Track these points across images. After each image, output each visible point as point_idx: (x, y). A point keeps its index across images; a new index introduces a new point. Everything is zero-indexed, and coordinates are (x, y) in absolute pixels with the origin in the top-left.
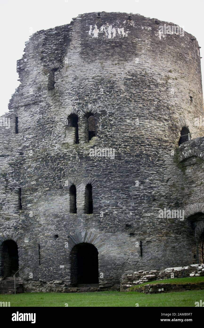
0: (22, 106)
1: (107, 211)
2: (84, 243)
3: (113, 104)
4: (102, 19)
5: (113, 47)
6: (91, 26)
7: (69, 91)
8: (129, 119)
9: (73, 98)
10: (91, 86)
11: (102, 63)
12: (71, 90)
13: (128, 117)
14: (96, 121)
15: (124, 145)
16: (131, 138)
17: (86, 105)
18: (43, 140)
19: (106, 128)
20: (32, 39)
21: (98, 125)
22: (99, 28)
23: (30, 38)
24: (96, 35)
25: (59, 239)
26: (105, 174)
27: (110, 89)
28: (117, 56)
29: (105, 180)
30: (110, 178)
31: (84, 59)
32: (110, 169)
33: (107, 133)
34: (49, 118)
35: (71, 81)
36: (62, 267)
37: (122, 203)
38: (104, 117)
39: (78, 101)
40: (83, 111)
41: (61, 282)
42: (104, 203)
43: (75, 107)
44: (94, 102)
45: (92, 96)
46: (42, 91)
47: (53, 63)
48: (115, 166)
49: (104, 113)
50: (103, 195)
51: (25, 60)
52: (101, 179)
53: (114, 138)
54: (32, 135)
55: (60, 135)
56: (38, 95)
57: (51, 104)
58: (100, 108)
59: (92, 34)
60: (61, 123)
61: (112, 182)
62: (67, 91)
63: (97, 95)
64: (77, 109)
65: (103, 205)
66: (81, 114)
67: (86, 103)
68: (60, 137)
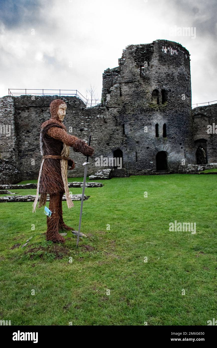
0: (123, 83)
1: (173, 137)
2: (163, 151)
3: (174, 87)
4: (168, 44)
5: (173, 59)
6: (163, 47)
7: (153, 78)
8: (179, 95)
9: (156, 82)
10: (164, 77)
11: (169, 66)
12: (154, 78)
13: (179, 94)
14: (167, 94)
15: (178, 107)
16: (180, 103)
17: (162, 86)
18: (138, 101)
19: (171, 98)
20: (127, 48)
21: (168, 96)
22: (167, 48)
23: (126, 48)
24: (166, 52)
25: (149, 149)
26: (172, 120)
27: (172, 79)
28: (175, 64)
29: (172, 122)
30: (174, 121)
31: (161, 63)
32: (173, 117)
33: (172, 100)
34: (141, 90)
35: (154, 73)
36: (151, 162)
37: (178, 133)
38: (170, 93)
39: (158, 84)
40: (161, 89)
41: (151, 169)
42: (171, 132)
43: (157, 86)
44: (166, 85)
45: (165, 82)
46: (136, 76)
47: (140, 63)
48: (175, 116)
49: (170, 90)
50: (171, 129)
51: (124, 59)
52: (170, 122)
53: (174, 103)
54: (130, 98)
55: (149, 99)
56: (133, 78)
57: (143, 83)
58: (169, 88)
59: (164, 51)
60: (149, 93)
61: (175, 123)
62: (152, 78)
63: (167, 82)
64: (158, 88)
65: (171, 134)
66: (160, 90)
67: (162, 85)
68: (149, 100)
